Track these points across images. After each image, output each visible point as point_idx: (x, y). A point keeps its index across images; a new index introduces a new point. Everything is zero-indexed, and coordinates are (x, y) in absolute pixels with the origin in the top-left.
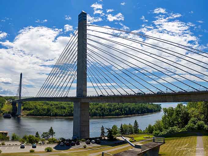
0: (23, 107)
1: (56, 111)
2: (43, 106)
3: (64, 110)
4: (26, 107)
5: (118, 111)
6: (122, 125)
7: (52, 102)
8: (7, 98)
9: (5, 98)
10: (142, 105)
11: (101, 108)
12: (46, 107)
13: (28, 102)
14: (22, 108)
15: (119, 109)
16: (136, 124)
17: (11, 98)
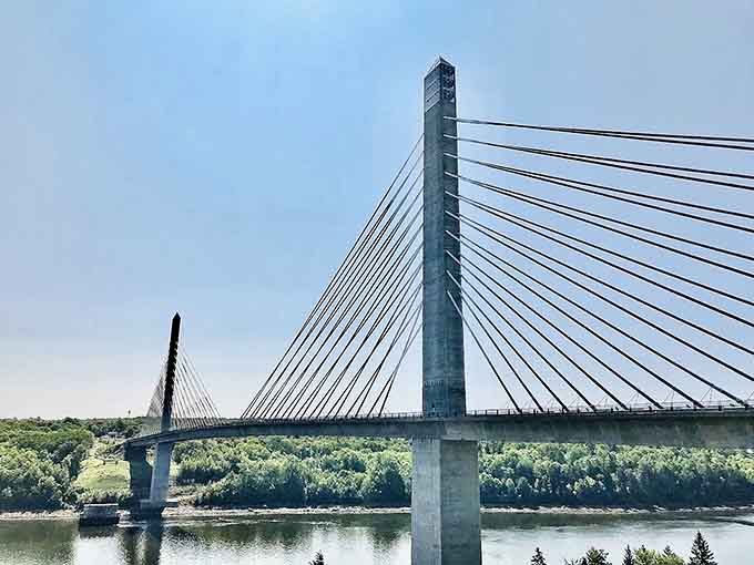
0: (179, 467)
1: (323, 479)
2: (265, 458)
3: (360, 475)
4: (193, 463)
5: (592, 482)
6: (629, 551)
7: (304, 438)
8: (100, 428)
9: (90, 429)
10: (709, 458)
11: (513, 466)
12: (279, 462)
13: (200, 442)
14: (175, 470)
15: (598, 470)
16: (703, 554)
17: (119, 426)
